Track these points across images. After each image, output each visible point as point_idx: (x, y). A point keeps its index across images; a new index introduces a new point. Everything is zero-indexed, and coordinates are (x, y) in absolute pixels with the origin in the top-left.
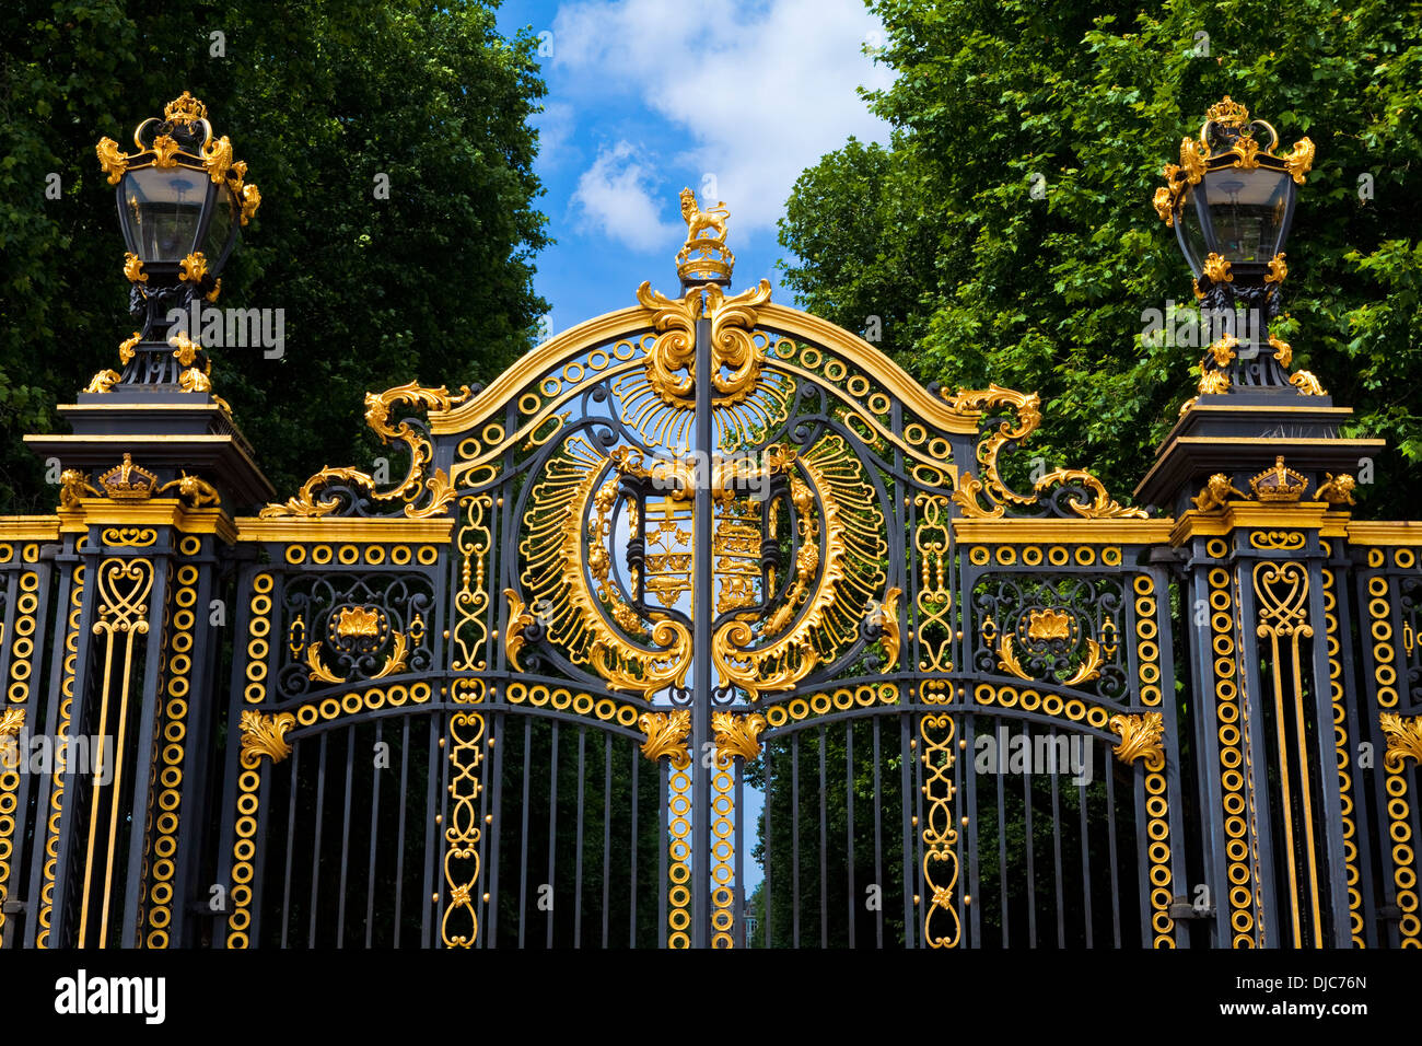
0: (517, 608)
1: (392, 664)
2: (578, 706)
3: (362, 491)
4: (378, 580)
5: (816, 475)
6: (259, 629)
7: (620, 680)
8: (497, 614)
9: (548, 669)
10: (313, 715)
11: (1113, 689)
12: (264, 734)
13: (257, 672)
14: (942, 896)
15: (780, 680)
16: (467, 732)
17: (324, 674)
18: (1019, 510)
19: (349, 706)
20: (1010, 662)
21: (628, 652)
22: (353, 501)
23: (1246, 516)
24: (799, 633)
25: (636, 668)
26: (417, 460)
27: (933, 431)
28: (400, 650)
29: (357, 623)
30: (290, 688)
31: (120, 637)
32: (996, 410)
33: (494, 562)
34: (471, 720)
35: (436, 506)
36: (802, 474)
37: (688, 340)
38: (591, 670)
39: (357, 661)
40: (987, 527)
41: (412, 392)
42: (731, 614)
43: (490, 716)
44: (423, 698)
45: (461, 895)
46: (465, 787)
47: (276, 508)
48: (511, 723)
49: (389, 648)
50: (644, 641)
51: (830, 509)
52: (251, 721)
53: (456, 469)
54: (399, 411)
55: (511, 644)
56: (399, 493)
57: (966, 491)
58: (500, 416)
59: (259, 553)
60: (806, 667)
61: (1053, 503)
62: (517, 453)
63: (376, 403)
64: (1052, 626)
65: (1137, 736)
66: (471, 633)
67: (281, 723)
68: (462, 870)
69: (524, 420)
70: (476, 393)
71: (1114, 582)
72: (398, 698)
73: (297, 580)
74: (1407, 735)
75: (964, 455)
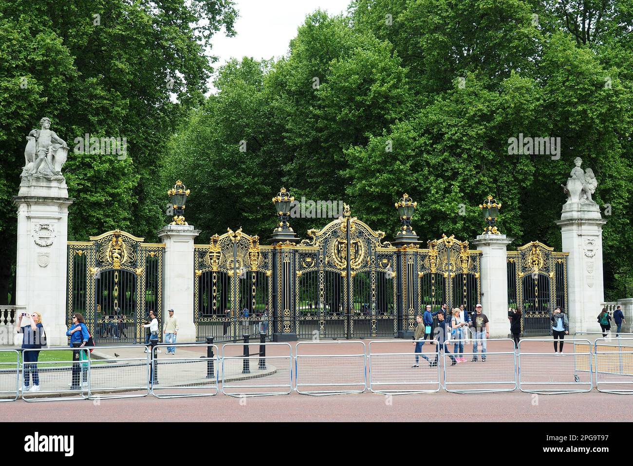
0: (327, 258)
1: (313, 265)
2: (334, 270)
3: (308, 243)
4: (310, 254)
5: (361, 242)
6: (297, 260)
7: (339, 267)
8: (324, 259)
9: (330, 265)
10: (304, 271)
11: (392, 269)
12: (299, 273)
13: (297, 266)
14: (374, 292)
15: (358, 267)
16: (322, 273)
17: (305, 266)
18: (382, 247)
19: (309, 270)
20: (381, 265)
21: (339, 263)
23: (407, 250)
24: (359, 261)
25: (340, 266)
26: (315, 239)
27: (373, 237)
28: (314, 263)
29: (309, 260)
30: (301, 268)
31: (287, 262)
32: (380, 234)
33: (324, 252)
34: (322, 272)
35: (317, 245)
36: (359, 241)
37: (346, 225)
38: (335, 265)
39: (309, 264)
40: (380, 249)
41: (313, 230)
42: (353, 259)
43: (324, 271)
44: (316, 269)
45: (322, 293)
46: (322, 280)
47: (299, 245)
48: (326, 272)
49: (312, 263)
50: (341, 262)
51: (362, 246)
52: (297, 272)
53: (319, 240)
54: (312, 232)
55: (326, 262)
56: (312, 243)
57: (377, 244)
58: (324, 233)
59: (298, 251)
60: (360, 266)
61: (386, 246)
62: (326, 238)
63: (309, 231)
64: (385, 261)
65: (394, 274)
66: (321, 261)
67: (301, 272)
69: (326, 234)
70: (321, 230)
71: (391, 256)
72: (314, 269)
73: (301, 254)
74: (421, 274)
75: (376, 239)
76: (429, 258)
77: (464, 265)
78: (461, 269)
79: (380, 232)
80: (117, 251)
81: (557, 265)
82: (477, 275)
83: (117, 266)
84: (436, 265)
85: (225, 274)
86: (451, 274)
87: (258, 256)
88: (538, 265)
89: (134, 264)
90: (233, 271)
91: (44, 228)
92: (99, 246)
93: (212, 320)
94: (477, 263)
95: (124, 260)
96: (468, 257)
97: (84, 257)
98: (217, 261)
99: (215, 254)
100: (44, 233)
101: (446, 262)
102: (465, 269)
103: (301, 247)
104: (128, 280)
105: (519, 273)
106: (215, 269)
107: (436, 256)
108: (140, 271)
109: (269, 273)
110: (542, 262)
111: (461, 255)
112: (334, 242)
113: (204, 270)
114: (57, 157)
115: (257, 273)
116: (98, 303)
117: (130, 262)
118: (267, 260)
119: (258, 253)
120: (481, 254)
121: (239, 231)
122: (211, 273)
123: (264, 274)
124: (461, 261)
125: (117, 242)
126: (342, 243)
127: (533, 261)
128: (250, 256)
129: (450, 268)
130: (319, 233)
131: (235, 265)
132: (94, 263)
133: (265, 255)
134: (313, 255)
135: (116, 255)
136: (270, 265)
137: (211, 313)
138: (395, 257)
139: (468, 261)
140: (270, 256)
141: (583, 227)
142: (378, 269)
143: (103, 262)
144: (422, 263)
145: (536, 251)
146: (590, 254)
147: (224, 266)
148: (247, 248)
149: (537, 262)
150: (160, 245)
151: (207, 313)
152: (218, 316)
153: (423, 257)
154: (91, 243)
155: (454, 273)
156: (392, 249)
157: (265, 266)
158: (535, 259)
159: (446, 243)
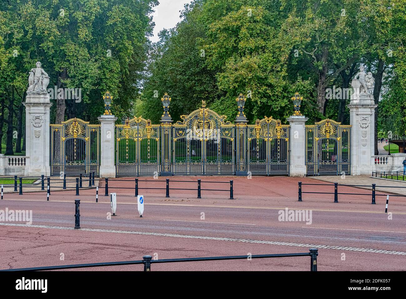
1: (183, 135)
4: (182, 129)
5: (211, 121)
6: (174, 132)
10: (178, 138)
11: (231, 136)
12: (175, 139)
13: (174, 135)
14: (219, 150)
17: (178, 135)
18: (225, 124)
19: (181, 137)
20: (224, 135)
22: (180, 124)
23: (240, 126)
26: (184, 120)
27: (219, 118)
29: (181, 132)
30: (176, 136)
35: (186, 124)
37: (203, 112)
39: (180, 135)
40: (223, 126)
41: (184, 116)
44: (185, 137)
45: (188, 150)
46: (188, 143)
47: (174, 124)
51: (212, 124)
52: (174, 139)
53: (187, 121)
54: (183, 117)
56: (183, 123)
57: (222, 123)
58: (190, 117)
59: (174, 127)
61: (227, 124)
62: (191, 120)
63: (181, 116)
64: (227, 132)
65: (232, 139)
68: (188, 148)
71: (231, 129)
72: (183, 137)
73: (176, 129)
74: (250, 139)
75: (222, 120)
76: (255, 130)
77: (279, 134)
78: (276, 136)
79: (224, 116)
80: (75, 129)
81: (343, 133)
82: (287, 139)
83: (75, 136)
84: (260, 134)
85: (133, 140)
86: (270, 139)
87: (151, 130)
88: (329, 133)
89: (84, 135)
90: (137, 139)
91: (37, 118)
92: (67, 127)
93: (126, 164)
94: (287, 133)
95: (79, 133)
96: (281, 129)
97: (58, 132)
98: (128, 133)
99: (127, 130)
100: (37, 121)
101: (267, 132)
102: (279, 136)
103: (176, 125)
104: (81, 144)
105: (316, 138)
106: (127, 138)
107: (260, 129)
108: (87, 139)
109: (157, 139)
110: (332, 131)
111: (276, 128)
112: (196, 122)
113: (122, 138)
114: (44, 83)
115: (150, 139)
116: (66, 155)
117: (82, 134)
118: (156, 133)
119: (151, 128)
120: (290, 127)
121: (140, 117)
122: (125, 139)
123: (155, 140)
124: (277, 131)
125: (75, 124)
126: (200, 122)
127: (326, 131)
128: (146, 130)
129: (269, 135)
130: (187, 117)
131: (138, 135)
132: (64, 135)
133: (155, 130)
134: (183, 130)
135: (75, 131)
136: (158, 135)
137: (125, 161)
138: (233, 130)
139: (281, 131)
140: (158, 130)
141: (360, 110)
142: (223, 137)
143: (68, 134)
144: (251, 133)
145: (328, 125)
146: (364, 126)
147: (132, 136)
148: (145, 126)
149: (328, 131)
150: (98, 125)
151: (123, 161)
152: (129, 162)
153: (252, 130)
154: (62, 125)
155: (272, 139)
156: (231, 125)
157: (156, 136)
158: (327, 129)
159: (267, 121)
